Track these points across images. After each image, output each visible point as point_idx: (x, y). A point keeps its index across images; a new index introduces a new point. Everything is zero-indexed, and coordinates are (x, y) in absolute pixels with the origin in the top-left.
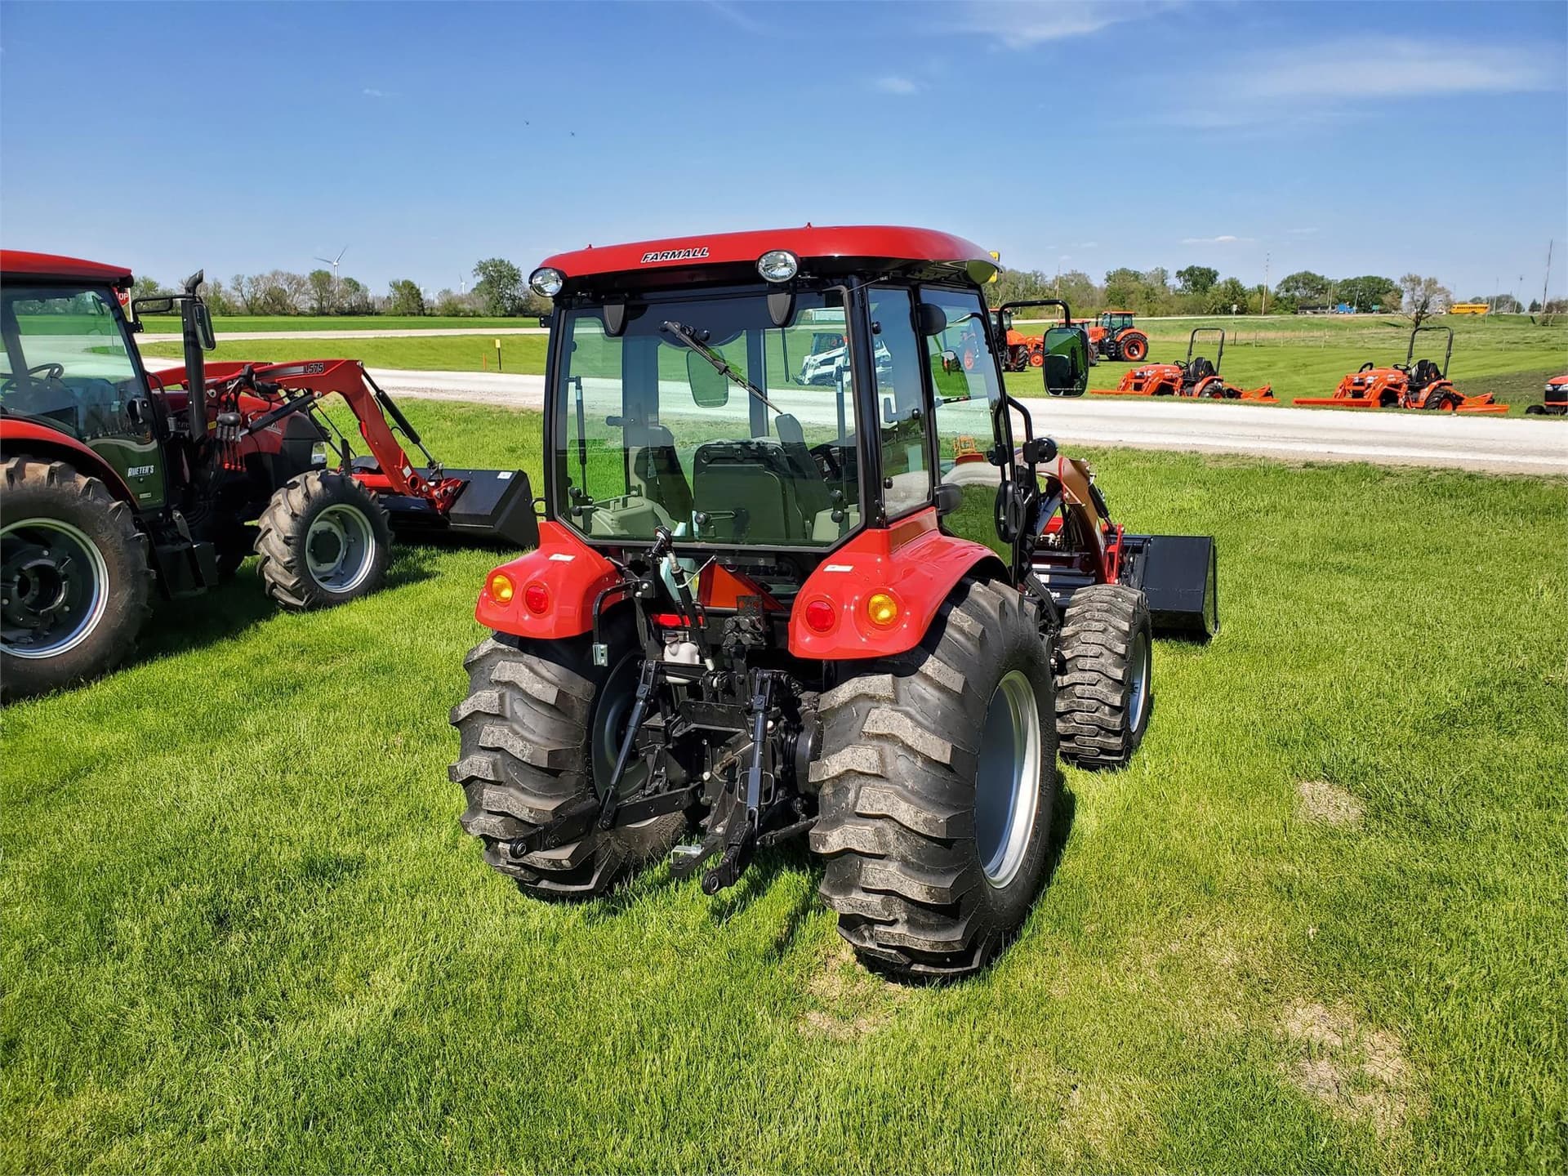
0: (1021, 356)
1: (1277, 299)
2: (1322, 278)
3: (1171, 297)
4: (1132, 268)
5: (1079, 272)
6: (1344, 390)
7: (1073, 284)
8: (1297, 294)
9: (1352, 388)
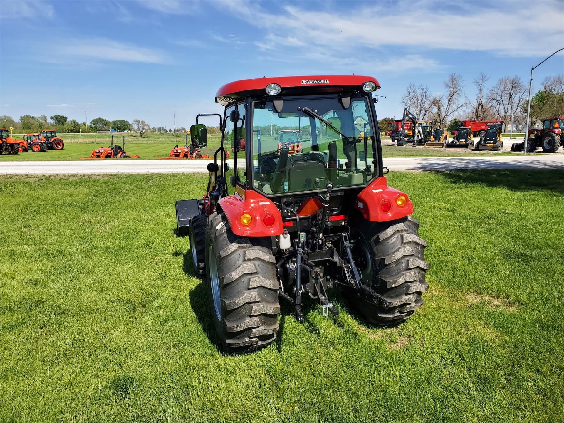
0: (16, 148)
1: (91, 127)
2: (106, 120)
3: (49, 126)
4: (31, 115)
5: (7, 116)
6: (172, 154)
7: (5, 121)
8: (98, 126)
9: (174, 154)
